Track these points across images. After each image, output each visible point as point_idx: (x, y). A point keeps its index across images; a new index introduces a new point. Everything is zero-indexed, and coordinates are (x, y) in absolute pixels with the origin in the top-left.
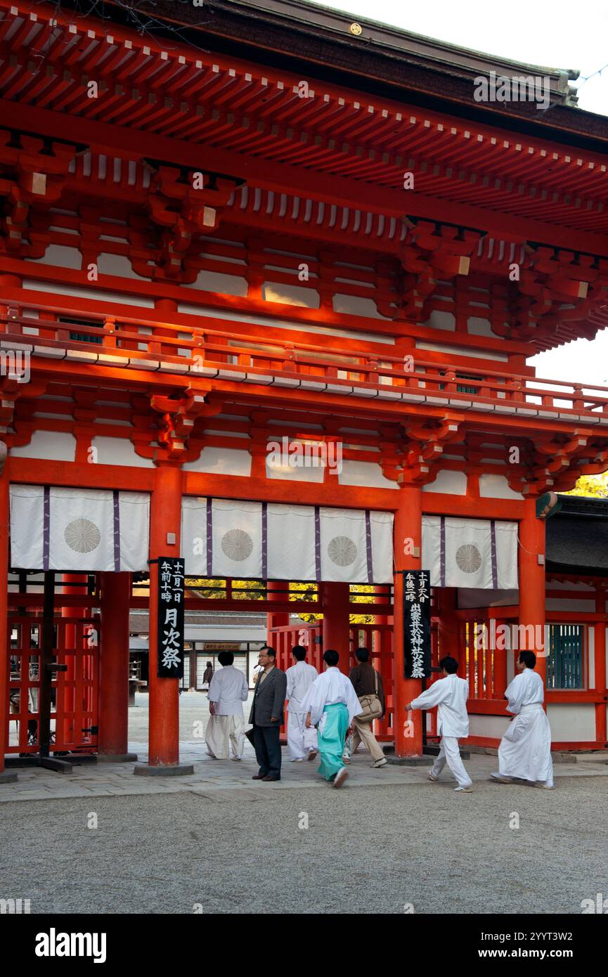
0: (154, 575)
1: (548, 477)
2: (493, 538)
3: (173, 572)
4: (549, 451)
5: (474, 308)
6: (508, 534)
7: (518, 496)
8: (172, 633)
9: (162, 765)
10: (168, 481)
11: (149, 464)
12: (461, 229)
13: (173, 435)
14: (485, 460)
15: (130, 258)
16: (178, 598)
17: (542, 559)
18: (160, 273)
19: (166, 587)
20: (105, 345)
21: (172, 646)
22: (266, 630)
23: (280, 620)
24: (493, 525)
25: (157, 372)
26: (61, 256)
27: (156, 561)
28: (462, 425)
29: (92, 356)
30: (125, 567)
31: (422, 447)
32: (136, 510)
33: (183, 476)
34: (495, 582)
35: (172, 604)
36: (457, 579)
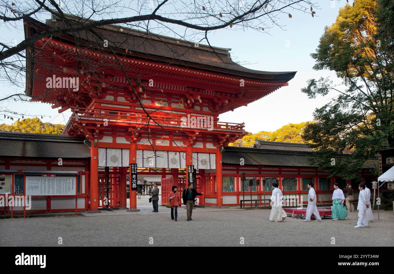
0: (130, 167)
1: (222, 143)
2: (210, 157)
3: (134, 167)
4: (221, 138)
5: (204, 105)
6: (213, 157)
7: (215, 148)
8: (134, 180)
9: (133, 209)
10: (133, 147)
11: (129, 143)
12: (199, 89)
13: (134, 136)
14: (207, 140)
15: (125, 98)
16: (136, 172)
17: (221, 162)
18: (131, 101)
19: (133, 170)
20: (118, 118)
21: (134, 183)
22: (161, 179)
23: (164, 177)
24: (210, 155)
25: (129, 123)
26: (110, 98)
27: (131, 164)
28: (199, 133)
29: (115, 121)
30: (124, 166)
31: (191, 137)
32: (126, 153)
33: (137, 145)
34: (210, 168)
35: (134, 174)
36: (201, 167)
